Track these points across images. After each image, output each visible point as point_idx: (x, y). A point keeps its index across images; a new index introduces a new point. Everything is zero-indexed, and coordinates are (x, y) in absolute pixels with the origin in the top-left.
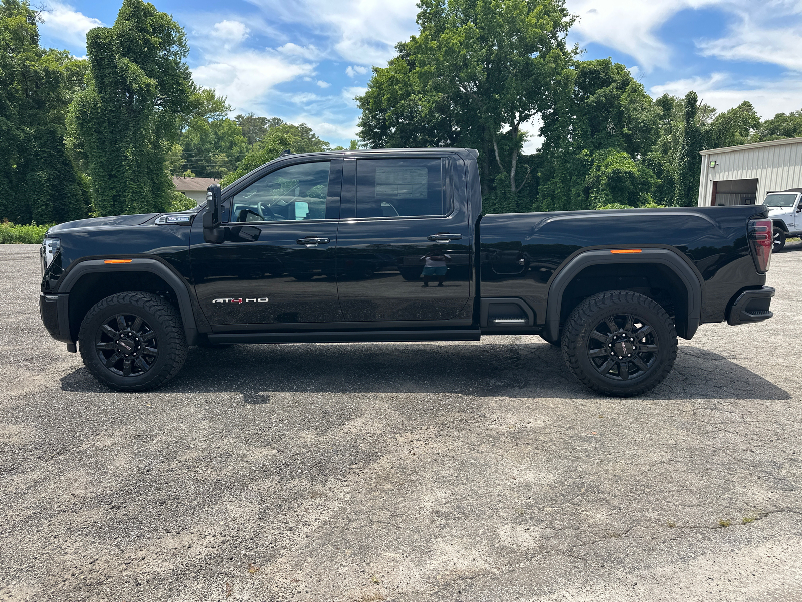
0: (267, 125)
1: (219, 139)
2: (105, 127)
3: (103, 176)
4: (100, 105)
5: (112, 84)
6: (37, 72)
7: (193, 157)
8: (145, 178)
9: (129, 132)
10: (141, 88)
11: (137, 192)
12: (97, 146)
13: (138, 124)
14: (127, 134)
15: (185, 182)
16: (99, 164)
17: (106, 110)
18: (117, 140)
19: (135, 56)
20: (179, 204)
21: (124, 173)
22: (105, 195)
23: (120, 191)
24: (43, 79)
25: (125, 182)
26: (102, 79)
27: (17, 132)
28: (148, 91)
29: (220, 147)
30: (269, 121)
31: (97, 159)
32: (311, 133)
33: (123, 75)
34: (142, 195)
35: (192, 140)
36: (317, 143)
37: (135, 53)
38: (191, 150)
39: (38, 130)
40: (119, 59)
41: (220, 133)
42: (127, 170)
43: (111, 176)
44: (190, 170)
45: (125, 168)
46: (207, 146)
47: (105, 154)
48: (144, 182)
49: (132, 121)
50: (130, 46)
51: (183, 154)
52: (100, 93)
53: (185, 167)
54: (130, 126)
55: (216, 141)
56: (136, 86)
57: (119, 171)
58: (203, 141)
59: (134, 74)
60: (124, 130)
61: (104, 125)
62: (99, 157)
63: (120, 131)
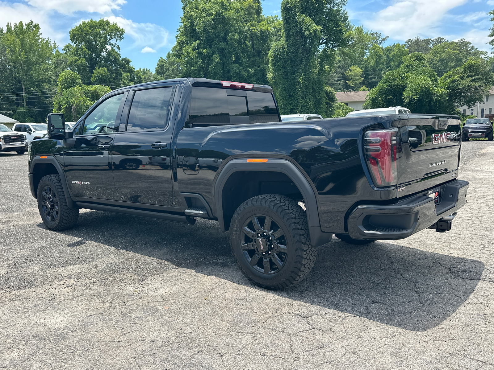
0: (431, 45)
1: (390, 61)
2: (288, 64)
3: (285, 97)
4: (286, 49)
5: (294, 34)
6: (256, 33)
7: (369, 75)
8: (310, 95)
9: (302, 65)
10: (311, 34)
11: (304, 106)
12: (283, 77)
13: (308, 59)
14: (301, 66)
15: (350, 96)
16: (283, 89)
17: (289, 52)
18: (295, 72)
19: (309, 12)
20: (341, 112)
21: (297, 93)
22: (286, 109)
23: (295, 105)
24: (259, 37)
25: (298, 99)
26: (289, 31)
27: (244, 73)
28: (315, 34)
29: (390, 66)
30: (433, 41)
31: (282, 86)
32: (470, 46)
33: (301, 26)
34: (307, 107)
35: (369, 63)
36: (475, 53)
37: (309, 10)
38: (368, 71)
39: (256, 70)
40: (299, 16)
41: (391, 56)
42: (299, 91)
43: (290, 96)
44: (364, 86)
45: (298, 90)
46: (381, 66)
47: (287, 82)
48: (310, 99)
49: (304, 57)
50: (306, 6)
51: (363, 74)
52: (287, 41)
53: (362, 84)
54: (303, 61)
55: (387, 62)
56: (307, 33)
57: (295, 92)
58: (377, 63)
59: (307, 24)
60: (299, 64)
61: (288, 62)
62: (284, 84)
63: (297, 65)
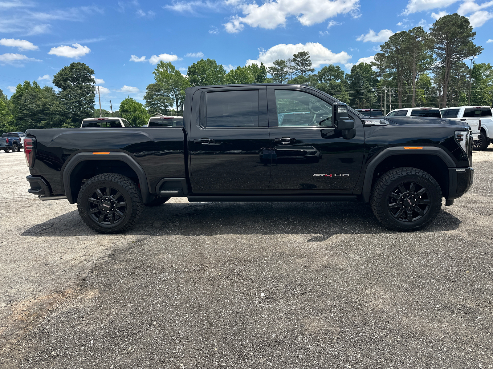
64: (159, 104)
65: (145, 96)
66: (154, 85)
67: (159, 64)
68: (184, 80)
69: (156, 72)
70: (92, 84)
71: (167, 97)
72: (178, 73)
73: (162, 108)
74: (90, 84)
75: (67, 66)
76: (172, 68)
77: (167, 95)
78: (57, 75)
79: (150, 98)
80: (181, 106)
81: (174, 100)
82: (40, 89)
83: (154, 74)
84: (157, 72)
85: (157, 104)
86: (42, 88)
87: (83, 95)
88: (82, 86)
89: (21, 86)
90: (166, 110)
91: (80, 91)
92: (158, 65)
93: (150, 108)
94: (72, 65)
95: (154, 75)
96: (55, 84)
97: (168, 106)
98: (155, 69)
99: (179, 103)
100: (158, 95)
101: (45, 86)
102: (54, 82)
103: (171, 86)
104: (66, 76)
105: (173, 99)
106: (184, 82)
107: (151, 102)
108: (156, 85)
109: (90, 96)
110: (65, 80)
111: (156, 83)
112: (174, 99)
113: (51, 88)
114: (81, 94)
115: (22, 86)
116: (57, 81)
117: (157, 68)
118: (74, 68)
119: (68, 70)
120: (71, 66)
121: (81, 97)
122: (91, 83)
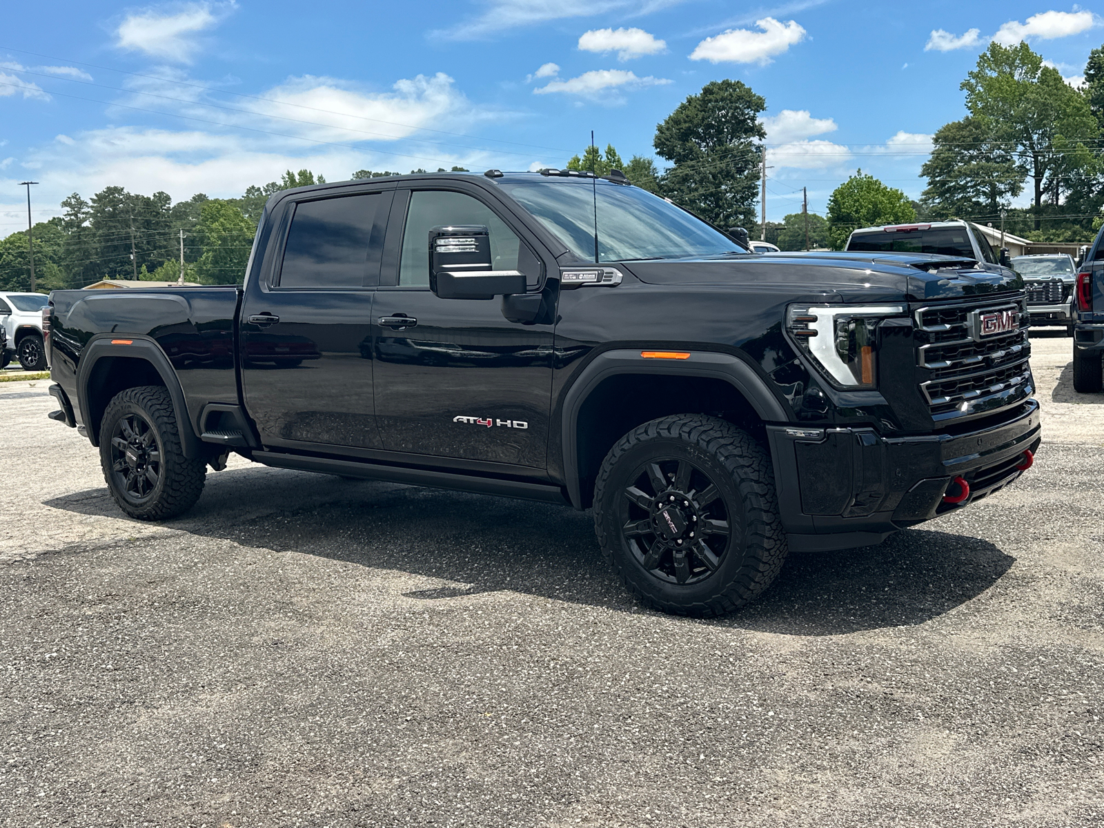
64: (972, 187)
65: (926, 165)
66: (960, 127)
67: (985, 55)
68: (1069, 100)
69: (973, 81)
70: (755, 140)
71: (1002, 162)
72: (1052, 79)
73: (982, 199)
74: (751, 142)
75: (693, 96)
76: (1032, 62)
77: (1003, 156)
78: (667, 122)
79: (941, 169)
80: (1052, 190)
81: (1027, 170)
82: (621, 167)
83: (965, 90)
84: (977, 83)
85: (964, 188)
86: (625, 165)
87: (728, 175)
88: (726, 149)
89: (579, 161)
90: (994, 205)
91: (721, 165)
92: (980, 57)
93: (939, 203)
94: (707, 91)
95: (966, 92)
96: (658, 150)
97: (1001, 193)
98: (972, 73)
99: (1044, 181)
100: (972, 158)
101: (635, 157)
102: (656, 146)
103: (1023, 122)
104: (687, 125)
105: (1021, 167)
106: (1068, 106)
107: (943, 183)
108: (967, 126)
109: (746, 177)
110: (685, 136)
111: (967, 118)
112: (1028, 167)
113: (649, 162)
114: (720, 173)
115: (580, 163)
116: (663, 140)
117: (976, 70)
118: (711, 97)
119: (695, 107)
120: (704, 93)
121: (721, 183)
122: (752, 139)
